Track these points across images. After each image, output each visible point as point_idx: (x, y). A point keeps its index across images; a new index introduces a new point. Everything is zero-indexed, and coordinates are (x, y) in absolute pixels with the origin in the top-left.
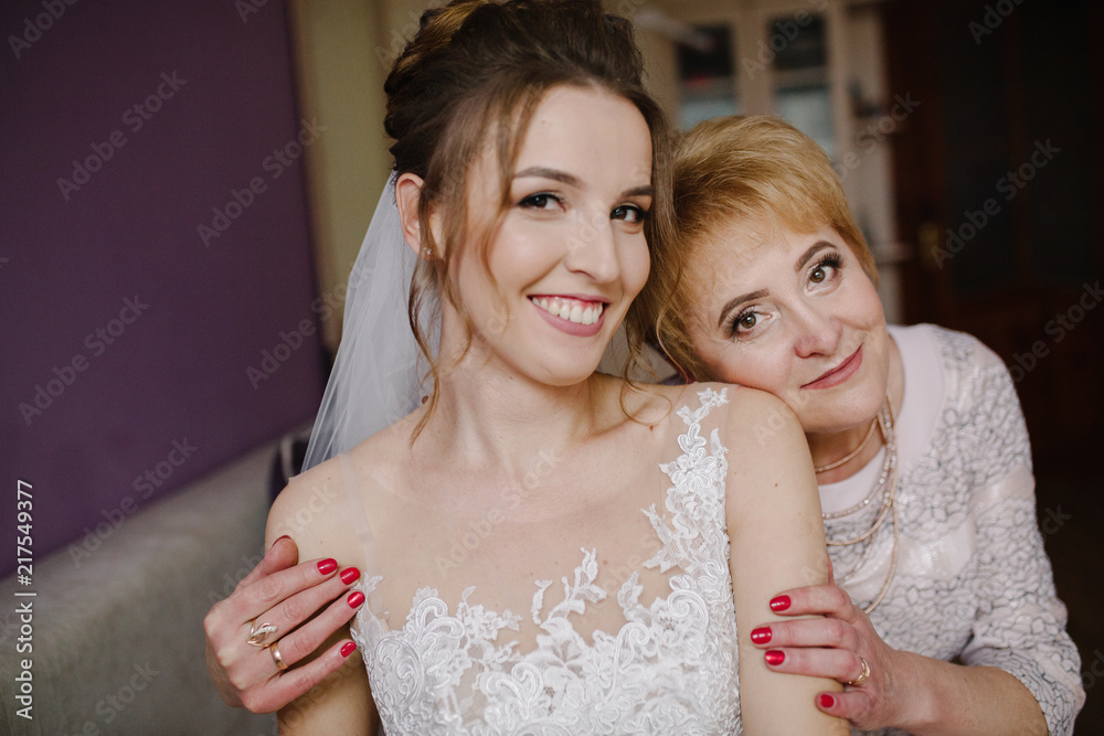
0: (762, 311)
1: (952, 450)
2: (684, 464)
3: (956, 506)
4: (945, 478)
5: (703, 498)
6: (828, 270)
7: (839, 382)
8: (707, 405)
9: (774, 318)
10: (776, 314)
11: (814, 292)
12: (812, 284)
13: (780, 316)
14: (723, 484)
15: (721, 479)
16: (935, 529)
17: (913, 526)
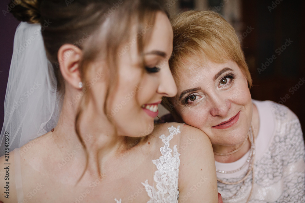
0: (198, 95)
1: (277, 152)
2: (162, 160)
3: (277, 174)
4: (274, 162)
5: (170, 175)
6: (228, 80)
7: (228, 127)
8: (172, 134)
9: (203, 98)
10: (204, 97)
11: (221, 89)
12: (221, 85)
13: (205, 97)
14: (178, 170)
15: (177, 168)
16: (268, 182)
17: (260, 180)
